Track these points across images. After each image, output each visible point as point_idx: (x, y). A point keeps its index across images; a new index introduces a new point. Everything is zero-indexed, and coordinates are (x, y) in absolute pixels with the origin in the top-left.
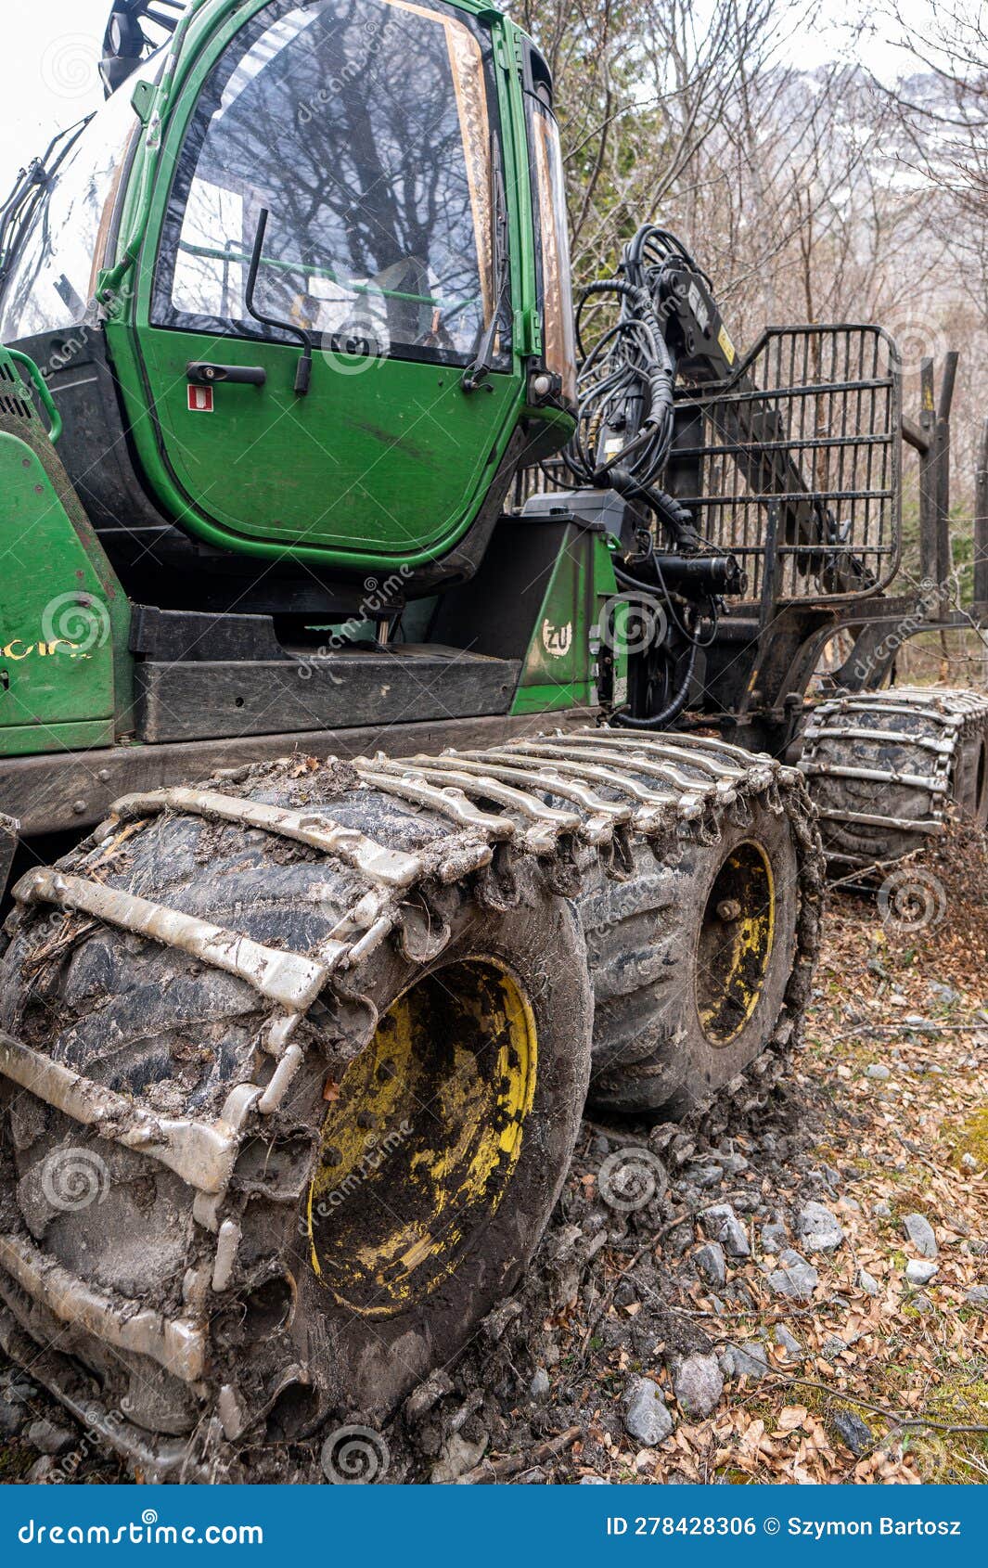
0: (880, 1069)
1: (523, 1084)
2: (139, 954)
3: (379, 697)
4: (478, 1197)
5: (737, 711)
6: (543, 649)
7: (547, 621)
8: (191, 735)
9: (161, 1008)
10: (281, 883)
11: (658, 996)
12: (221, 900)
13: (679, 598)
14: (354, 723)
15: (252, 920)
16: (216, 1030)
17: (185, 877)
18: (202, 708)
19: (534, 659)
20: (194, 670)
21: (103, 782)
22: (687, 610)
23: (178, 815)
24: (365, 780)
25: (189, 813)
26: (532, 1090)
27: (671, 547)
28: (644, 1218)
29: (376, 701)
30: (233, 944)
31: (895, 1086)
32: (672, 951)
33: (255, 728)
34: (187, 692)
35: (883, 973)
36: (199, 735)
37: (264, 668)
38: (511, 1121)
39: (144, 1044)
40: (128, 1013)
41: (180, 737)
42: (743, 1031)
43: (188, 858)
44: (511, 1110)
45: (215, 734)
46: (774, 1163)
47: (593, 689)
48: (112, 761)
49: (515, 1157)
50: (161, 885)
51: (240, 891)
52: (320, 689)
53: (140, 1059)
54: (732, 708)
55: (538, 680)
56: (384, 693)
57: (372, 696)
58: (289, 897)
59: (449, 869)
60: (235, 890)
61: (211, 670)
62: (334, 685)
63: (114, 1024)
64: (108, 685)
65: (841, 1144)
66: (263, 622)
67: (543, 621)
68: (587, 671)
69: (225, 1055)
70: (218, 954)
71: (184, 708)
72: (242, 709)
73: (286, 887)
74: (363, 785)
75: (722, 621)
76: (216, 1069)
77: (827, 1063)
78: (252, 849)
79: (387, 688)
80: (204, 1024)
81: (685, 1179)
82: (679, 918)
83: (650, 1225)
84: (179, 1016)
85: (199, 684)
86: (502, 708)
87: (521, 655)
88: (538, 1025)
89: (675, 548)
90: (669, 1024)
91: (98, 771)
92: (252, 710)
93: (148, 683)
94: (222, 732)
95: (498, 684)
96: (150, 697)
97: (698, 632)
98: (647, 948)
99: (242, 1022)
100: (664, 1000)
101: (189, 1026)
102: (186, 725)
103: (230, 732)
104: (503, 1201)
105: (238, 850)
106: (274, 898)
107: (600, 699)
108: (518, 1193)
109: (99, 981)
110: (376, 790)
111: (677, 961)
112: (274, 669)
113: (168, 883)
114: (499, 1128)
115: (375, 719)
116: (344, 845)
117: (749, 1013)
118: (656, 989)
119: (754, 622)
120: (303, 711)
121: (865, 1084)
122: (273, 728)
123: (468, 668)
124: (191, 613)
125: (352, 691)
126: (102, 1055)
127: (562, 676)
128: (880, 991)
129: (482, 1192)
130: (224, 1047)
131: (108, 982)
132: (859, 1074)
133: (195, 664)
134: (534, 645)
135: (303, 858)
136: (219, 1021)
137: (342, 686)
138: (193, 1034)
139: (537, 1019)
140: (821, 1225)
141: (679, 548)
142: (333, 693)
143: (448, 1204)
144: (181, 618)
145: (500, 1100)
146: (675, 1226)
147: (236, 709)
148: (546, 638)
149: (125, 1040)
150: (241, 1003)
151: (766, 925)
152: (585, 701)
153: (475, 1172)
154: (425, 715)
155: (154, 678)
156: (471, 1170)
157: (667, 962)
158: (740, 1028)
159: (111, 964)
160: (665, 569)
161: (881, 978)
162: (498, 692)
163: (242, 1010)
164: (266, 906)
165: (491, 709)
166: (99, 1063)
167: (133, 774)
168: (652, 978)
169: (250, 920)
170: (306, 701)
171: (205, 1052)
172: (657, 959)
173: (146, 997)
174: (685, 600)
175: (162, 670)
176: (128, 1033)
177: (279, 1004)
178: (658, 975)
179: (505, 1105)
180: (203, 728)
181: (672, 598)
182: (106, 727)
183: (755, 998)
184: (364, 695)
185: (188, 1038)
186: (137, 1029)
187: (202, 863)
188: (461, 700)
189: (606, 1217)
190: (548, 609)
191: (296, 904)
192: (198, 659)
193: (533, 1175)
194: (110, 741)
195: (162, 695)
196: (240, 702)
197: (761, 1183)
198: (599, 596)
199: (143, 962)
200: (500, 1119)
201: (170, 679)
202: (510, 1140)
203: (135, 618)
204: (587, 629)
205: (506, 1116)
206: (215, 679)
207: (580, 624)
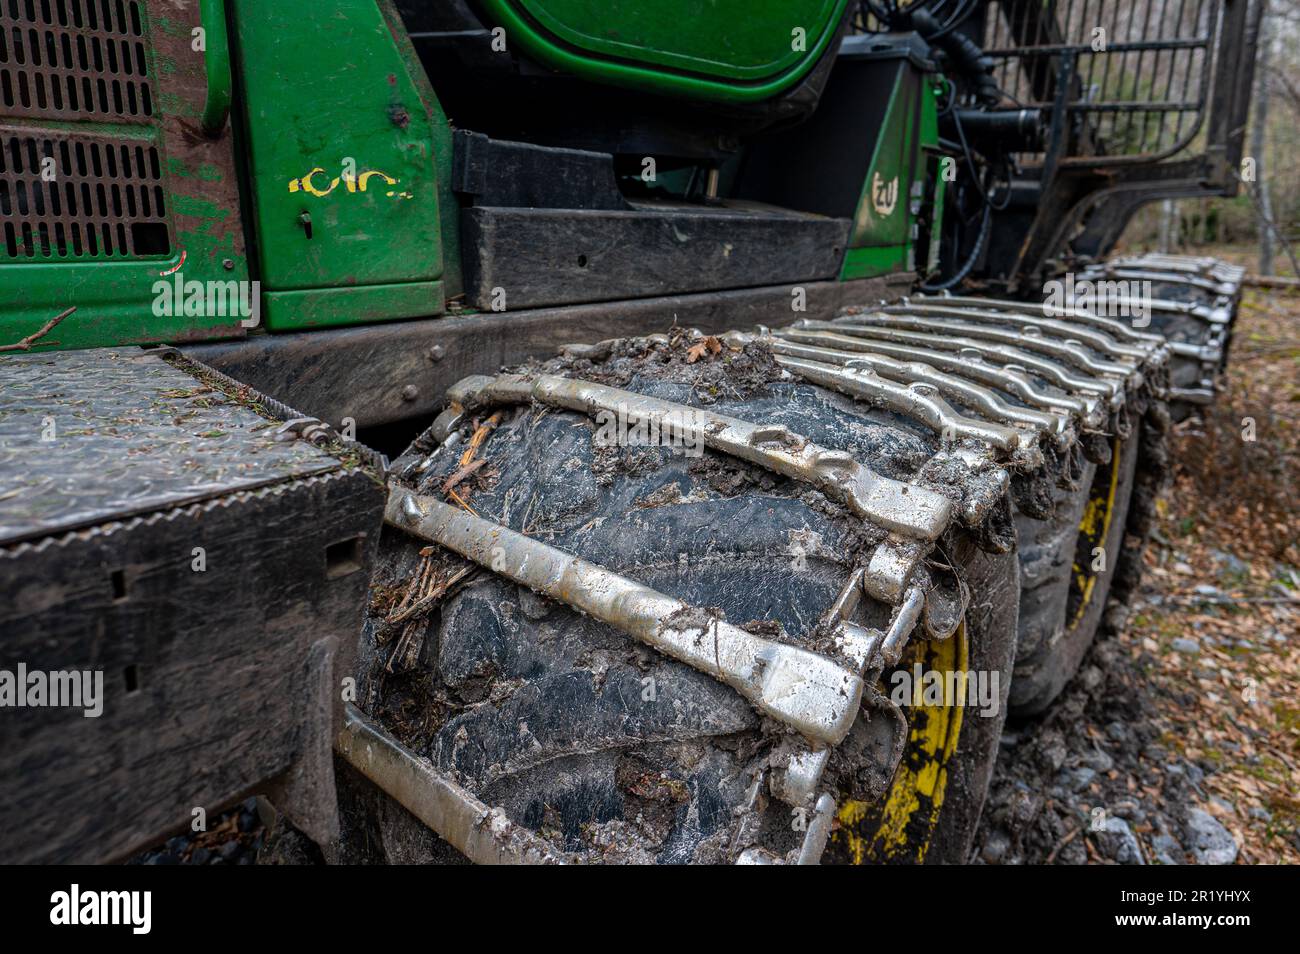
0: (1188, 642)
1: (945, 721)
2: (543, 619)
3: (721, 258)
4: (898, 846)
5: (1007, 277)
6: (872, 207)
7: (877, 175)
8: (531, 302)
9: (597, 714)
10: (743, 527)
11: (1042, 599)
12: (656, 549)
13: (977, 156)
14: (697, 288)
15: (706, 579)
16: (687, 754)
17: (587, 506)
18: (543, 268)
19: (864, 218)
20: (533, 218)
21: (435, 360)
22: (984, 169)
23: (552, 411)
24: (786, 367)
25: (567, 410)
26: (957, 728)
27: (968, 100)
28: (1035, 835)
29: (718, 263)
30: (705, 631)
31: (1209, 662)
32: (1062, 551)
33: (598, 294)
34: (525, 247)
35: (1163, 541)
36: (539, 302)
37: (609, 219)
38: (930, 761)
39: (573, 762)
40: (545, 714)
41: (520, 304)
42: (1084, 616)
43: (585, 477)
44: (930, 748)
45: (557, 300)
46: (1130, 757)
47: (911, 253)
48: (445, 334)
49: (938, 802)
50: (553, 516)
51: (682, 538)
52: (665, 247)
53: (567, 781)
54: (1002, 276)
55: (867, 242)
56: (726, 253)
57: (715, 257)
58: (759, 550)
59: (978, 507)
60: (674, 534)
61: (551, 220)
62: (678, 243)
63: (524, 728)
64: (436, 236)
65: (1181, 729)
66: (604, 161)
67: (873, 175)
68: (907, 232)
69: (704, 792)
70: (683, 642)
71: (523, 268)
72: (584, 270)
73: (752, 535)
74: (786, 374)
75: (1015, 184)
76: (693, 812)
77: (1132, 636)
78: (672, 468)
79: (729, 247)
80: (668, 743)
81: (1059, 784)
82: (1069, 516)
83: (1043, 844)
84: (629, 731)
85: (539, 237)
86: (831, 273)
87: (850, 212)
88: (971, 658)
89: (973, 100)
90: (1049, 628)
91: (429, 346)
92: (596, 271)
93: (479, 233)
94: (565, 297)
95: (830, 245)
96: (483, 252)
97: (991, 193)
98: (1036, 548)
99: (726, 744)
100: (1047, 602)
101: (644, 746)
102: (525, 289)
103: (574, 298)
104: (929, 853)
105: (654, 468)
106: (738, 549)
107: (916, 263)
108: (943, 841)
109: (490, 658)
110: (803, 382)
111: (1064, 562)
112: (617, 220)
113: (563, 513)
114: (915, 767)
115: (717, 284)
116: (831, 474)
117: (1087, 598)
118: (1040, 591)
119: (1034, 185)
120: (649, 274)
121: (1176, 659)
122: (616, 294)
123: (804, 225)
124: (524, 145)
125: (696, 251)
126: (510, 770)
127: (886, 238)
128: (1164, 559)
129: (902, 840)
130: (702, 778)
131: (502, 658)
132: (1166, 650)
133: (533, 211)
134: (864, 203)
135: (755, 485)
136: (691, 741)
137: (687, 244)
138: (649, 755)
139: (971, 652)
140: (1215, 839)
141: (978, 101)
142: (678, 254)
143: (864, 854)
144: (513, 150)
145: (915, 736)
146: (1066, 846)
147: (579, 270)
148: (875, 193)
149: (545, 754)
150: (723, 717)
151: (1104, 508)
152: (902, 266)
153: (889, 816)
154: (764, 279)
155: (488, 227)
156: (885, 815)
157: (1056, 564)
158: (1080, 614)
159: (501, 631)
160: (966, 123)
161: (1161, 546)
162: (829, 253)
163: (725, 728)
164: (726, 562)
165: (823, 274)
166: (507, 780)
167: (470, 351)
168: (1040, 580)
169: (703, 580)
170: (652, 261)
171: (675, 785)
172: (1046, 560)
173: (570, 693)
174: (983, 159)
175: (499, 219)
176: (549, 746)
177: (798, 733)
178: (1045, 578)
179: (921, 741)
180: (544, 293)
181: (972, 156)
182: (435, 290)
183: (1092, 583)
184: (708, 256)
185: (642, 760)
186: (562, 742)
187: (606, 486)
188: (796, 263)
189: (1008, 844)
190: (879, 162)
191: (770, 560)
192: (536, 206)
193: (958, 820)
194: (440, 308)
195: (498, 251)
196: (583, 261)
197: (1126, 781)
198: (924, 149)
199: (550, 632)
200: (915, 756)
201: (506, 228)
202: (928, 780)
203: (458, 148)
204: (910, 185)
205: (924, 755)
206: (555, 232)
207: (905, 180)
